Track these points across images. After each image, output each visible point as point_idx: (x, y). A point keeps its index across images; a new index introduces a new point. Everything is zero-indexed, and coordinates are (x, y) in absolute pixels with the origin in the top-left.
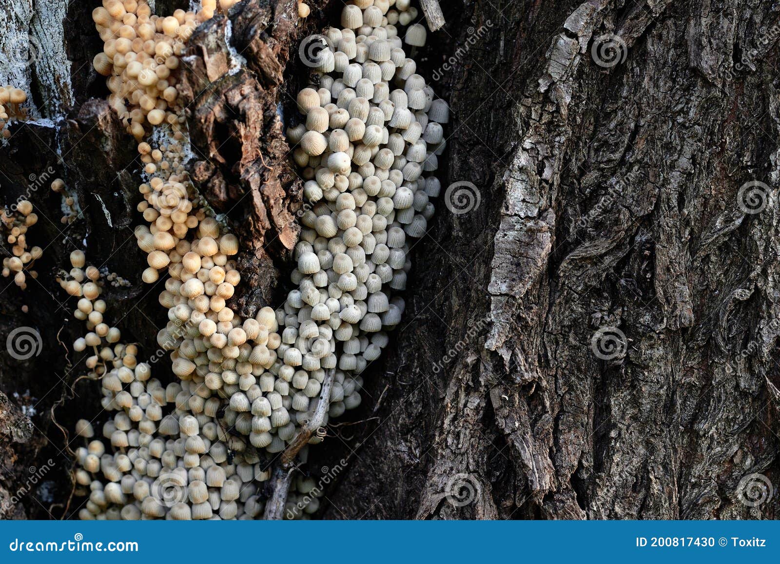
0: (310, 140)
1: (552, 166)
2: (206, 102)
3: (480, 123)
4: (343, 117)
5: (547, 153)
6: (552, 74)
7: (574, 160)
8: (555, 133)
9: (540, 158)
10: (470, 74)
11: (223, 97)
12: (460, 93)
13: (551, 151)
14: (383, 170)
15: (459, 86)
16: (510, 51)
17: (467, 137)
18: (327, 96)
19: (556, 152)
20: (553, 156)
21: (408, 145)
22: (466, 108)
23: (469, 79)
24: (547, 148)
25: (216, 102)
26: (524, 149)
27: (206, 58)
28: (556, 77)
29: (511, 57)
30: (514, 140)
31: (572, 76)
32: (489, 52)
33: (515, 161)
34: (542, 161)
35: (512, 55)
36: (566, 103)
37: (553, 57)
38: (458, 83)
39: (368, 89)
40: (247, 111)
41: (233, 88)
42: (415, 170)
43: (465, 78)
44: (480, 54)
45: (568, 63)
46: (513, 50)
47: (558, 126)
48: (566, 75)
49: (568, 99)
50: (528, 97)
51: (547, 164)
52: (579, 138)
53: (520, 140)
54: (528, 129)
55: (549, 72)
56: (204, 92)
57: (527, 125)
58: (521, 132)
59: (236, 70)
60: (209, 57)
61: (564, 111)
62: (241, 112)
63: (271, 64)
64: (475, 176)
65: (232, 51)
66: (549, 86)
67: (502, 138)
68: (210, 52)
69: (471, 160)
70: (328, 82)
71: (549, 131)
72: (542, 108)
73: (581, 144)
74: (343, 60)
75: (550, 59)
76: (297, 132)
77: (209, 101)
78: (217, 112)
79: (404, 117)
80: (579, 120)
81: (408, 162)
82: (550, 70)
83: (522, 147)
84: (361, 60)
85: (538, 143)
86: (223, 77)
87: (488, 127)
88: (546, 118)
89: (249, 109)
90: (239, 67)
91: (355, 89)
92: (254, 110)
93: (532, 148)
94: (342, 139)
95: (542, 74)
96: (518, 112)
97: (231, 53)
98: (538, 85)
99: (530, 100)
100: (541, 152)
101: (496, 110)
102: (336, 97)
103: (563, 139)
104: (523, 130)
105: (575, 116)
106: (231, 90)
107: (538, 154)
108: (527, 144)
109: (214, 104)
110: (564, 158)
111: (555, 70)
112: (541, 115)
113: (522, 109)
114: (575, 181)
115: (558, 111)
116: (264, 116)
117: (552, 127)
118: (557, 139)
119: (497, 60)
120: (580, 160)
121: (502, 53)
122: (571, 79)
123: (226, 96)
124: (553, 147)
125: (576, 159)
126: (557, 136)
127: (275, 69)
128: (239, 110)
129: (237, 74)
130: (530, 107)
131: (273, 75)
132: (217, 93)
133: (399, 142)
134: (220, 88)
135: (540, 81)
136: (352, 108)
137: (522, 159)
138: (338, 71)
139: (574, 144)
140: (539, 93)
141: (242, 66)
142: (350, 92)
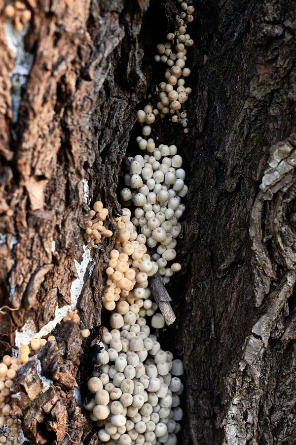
0: (99, 411)
1: (253, 414)
2: (30, 413)
3: (204, 376)
4: (118, 394)
5: (249, 406)
6: (247, 360)
7: (265, 406)
8: (253, 394)
9: (244, 410)
10: (195, 346)
11: (41, 409)
12: (189, 358)
13: (251, 405)
14: (146, 417)
15: (188, 354)
16: (218, 330)
17: (197, 387)
18: (107, 379)
19: (254, 405)
20: (252, 407)
21: (160, 399)
22: (194, 368)
23: (194, 349)
24: (248, 403)
25: (36, 413)
26: (234, 405)
27: (27, 389)
28: (250, 362)
29: (219, 334)
30: (226, 399)
31: (260, 360)
32: (205, 332)
33: (229, 412)
34: (246, 411)
35: (219, 332)
36: (257, 377)
37: (247, 350)
38: (188, 351)
39: (132, 373)
40: (57, 415)
41: (47, 402)
42: (166, 413)
43: (192, 348)
44: (199, 334)
45: (257, 354)
46: (220, 329)
47: (254, 389)
48: (256, 360)
49: (258, 374)
50: (233, 373)
51: (249, 413)
52: (268, 392)
53: (231, 399)
54: (235, 392)
55: (245, 359)
56: (28, 408)
57: (234, 389)
58: (230, 394)
59: (47, 388)
60: (29, 388)
61: (257, 382)
62: (53, 417)
63: (69, 381)
64: (204, 413)
65: (43, 379)
66: (246, 366)
67: (218, 390)
68: (29, 384)
69: (201, 402)
70: (106, 369)
71: (248, 392)
72: (242, 379)
73: (269, 396)
74: (114, 354)
75: (245, 351)
76: (90, 406)
77: (32, 412)
78: (38, 418)
79: (157, 383)
80: (266, 383)
81: (161, 407)
82: (246, 358)
83: (233, 404)
84: (126, 350)
85: (242, 399)
86: (39, 395)
87: (209, 379)
88: (246, 385)
89: (58, 414)
90: (49, 386)
91: (123, 373)
92: (61, 412)
93: (239, 403)
94: (118, 408)
95: (241, 359)
96: (228, 382)
97: (43, 380)
98: (239, 366)
99: (234, 374)
100: (244, 406)
101: (213, 367)
102: (112, 378)
103: (258, 397)
104: (232, 393)
105: (264, 381)
106: (45, 404)
107: (243, 406)
108: (235, 401)
109: (35, 415)
110: (259, 405)
111: (248, 358)
112: (242, 384)
113: (230, 380)
114: (267, 418)
115: (253, 380)
116: (68, 412)
117: (250, 390)
118: (254, 397)
119: (211, 337)
120: (269, 405)
121: (213, 332)
122: (259, 361)
123: (42, 408)
124: (251, 402)
125: (267, 405)
126: (253, 395)
127: (71, 382)
128: (51, 415)
129: (48, 390)
130: (235, 379)
131: (71, 386)
132: (37, 408)
133: (155, 399)
134: (38, 404)
135: (240, 364)
136: (123, 387)
137: (233, 411)
138: (112, 360)
139: (265, 397)
140: (240, 371)
141: (51, 385)
142: (120, 376)
